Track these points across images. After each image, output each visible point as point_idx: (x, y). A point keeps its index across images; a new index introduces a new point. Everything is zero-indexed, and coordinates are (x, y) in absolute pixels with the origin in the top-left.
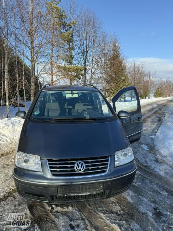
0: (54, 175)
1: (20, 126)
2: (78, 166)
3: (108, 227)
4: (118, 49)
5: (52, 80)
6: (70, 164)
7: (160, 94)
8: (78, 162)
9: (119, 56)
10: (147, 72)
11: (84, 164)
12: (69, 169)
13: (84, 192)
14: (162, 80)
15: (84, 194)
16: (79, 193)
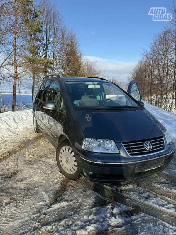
0: (131, 155)
1: (3, 123)
2: (148, 146)
3: (170, 192)
4: (74, 45)
5: (16, 72)
6: (139, 144)
7: (108, 92)
8: (146, 142)
9: (76, 52)
10: (98, 70)
11: (150, 144)
12: (140, 149)
13: (153, 167)
14: (109, 78)
15: (153, 169)
16: (149, 168)
